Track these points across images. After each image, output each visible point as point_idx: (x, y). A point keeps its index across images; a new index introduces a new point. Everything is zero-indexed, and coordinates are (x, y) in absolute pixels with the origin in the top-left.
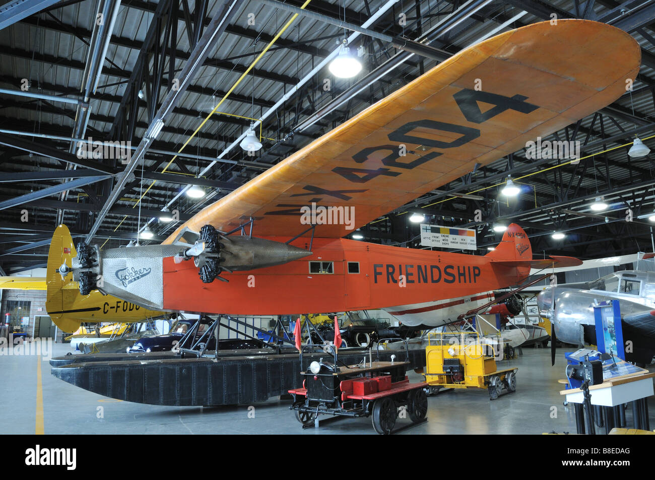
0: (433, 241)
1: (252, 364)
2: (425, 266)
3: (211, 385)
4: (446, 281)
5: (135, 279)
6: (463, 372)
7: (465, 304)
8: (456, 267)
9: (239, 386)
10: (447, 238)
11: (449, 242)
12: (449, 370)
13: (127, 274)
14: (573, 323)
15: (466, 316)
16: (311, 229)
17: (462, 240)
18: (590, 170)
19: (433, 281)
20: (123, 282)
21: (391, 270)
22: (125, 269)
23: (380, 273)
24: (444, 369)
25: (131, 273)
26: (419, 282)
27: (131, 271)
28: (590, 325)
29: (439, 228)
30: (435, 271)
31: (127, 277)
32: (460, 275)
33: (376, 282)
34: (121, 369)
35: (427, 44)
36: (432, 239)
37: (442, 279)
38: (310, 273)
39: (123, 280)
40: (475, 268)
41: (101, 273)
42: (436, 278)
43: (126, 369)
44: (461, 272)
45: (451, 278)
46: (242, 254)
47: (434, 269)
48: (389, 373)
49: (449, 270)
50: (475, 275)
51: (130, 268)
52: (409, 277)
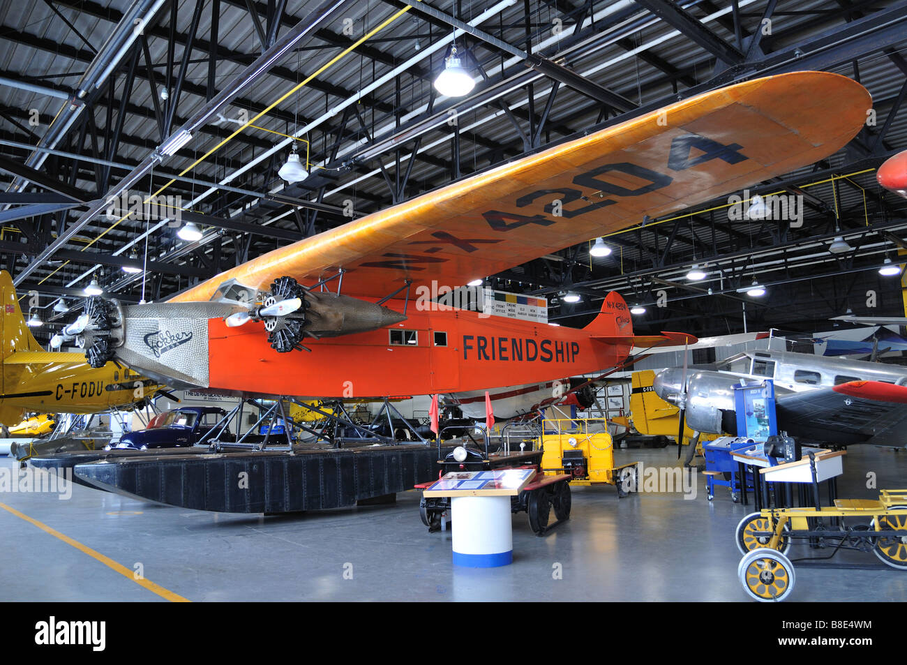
0: (497, 311)
1: (337, 458)
2: (521, 340)
3: (288, 485)
4: (543, 359)
5: (171, 347)
6: (586, 467)
7: (540, 391)
8: (553, 343)
9: (321, 486)
10: (513, 308)
11: (516, 313)
12: (570, 464)
13: (160, 340)
14: (709, 409)
15: (540, 407)
16: (406, 287)
17: (531, 311)
18: (684, 232)
19: (529, 359)
20: (154, 351)
21: (482, 343)
22: (157, 333)
23: (470, 348)
24: (564, 462)
25: (166, 338)
26: (514, 359)
27: (165, 336)
28: (729, 411)
29: (504, 295)
30: (531, 346)
31: (160, 344)
32: (558, 352)
33: (466, 358)
34: (176, 465)
35: (562, 65)
36: (496, 308)
37: (538, 357)
38: (390, 344)
39: (156, 349)
40: (574, 344)
41: (125, 338)
42: (531, 355)
43: (182, 466)
44: (558, 349)
45: (547, 356)
46: (330, 315)
47: (529, 344)
48: (530, 463)
49: (546, 346)
50: (574, 353)
51: (163, 332)
52: (503, 352)
